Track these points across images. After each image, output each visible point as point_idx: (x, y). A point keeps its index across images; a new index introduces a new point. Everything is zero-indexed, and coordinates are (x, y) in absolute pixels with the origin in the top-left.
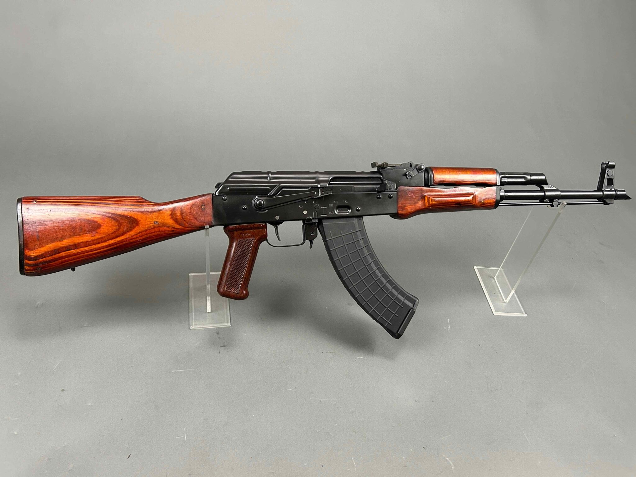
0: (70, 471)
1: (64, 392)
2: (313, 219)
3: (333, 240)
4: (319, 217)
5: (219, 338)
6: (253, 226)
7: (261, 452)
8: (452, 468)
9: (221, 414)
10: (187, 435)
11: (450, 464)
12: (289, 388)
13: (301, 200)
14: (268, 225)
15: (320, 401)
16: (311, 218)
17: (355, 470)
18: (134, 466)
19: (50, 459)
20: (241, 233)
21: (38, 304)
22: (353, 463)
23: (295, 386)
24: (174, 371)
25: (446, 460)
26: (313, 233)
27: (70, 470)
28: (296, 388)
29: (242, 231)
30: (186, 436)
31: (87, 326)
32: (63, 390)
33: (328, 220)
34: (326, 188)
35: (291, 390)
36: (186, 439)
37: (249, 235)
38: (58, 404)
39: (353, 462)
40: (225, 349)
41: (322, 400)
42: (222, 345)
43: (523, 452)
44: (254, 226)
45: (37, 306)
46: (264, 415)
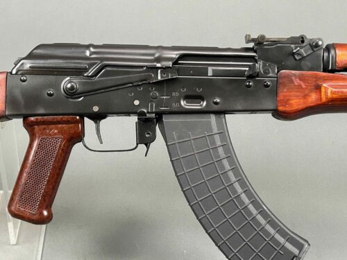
2: (148, 113)
3: (177, 145)
4: (157, 110)
6: (62, 119)
13: (131, 85)
14: (86, 119)
16: (145, 111)
20: (45, 129)
26: (148, 134)
29: (46, 126)
33: (170, 116)
34: (169, 69)
37: (56, 131)
44: (64, 119)
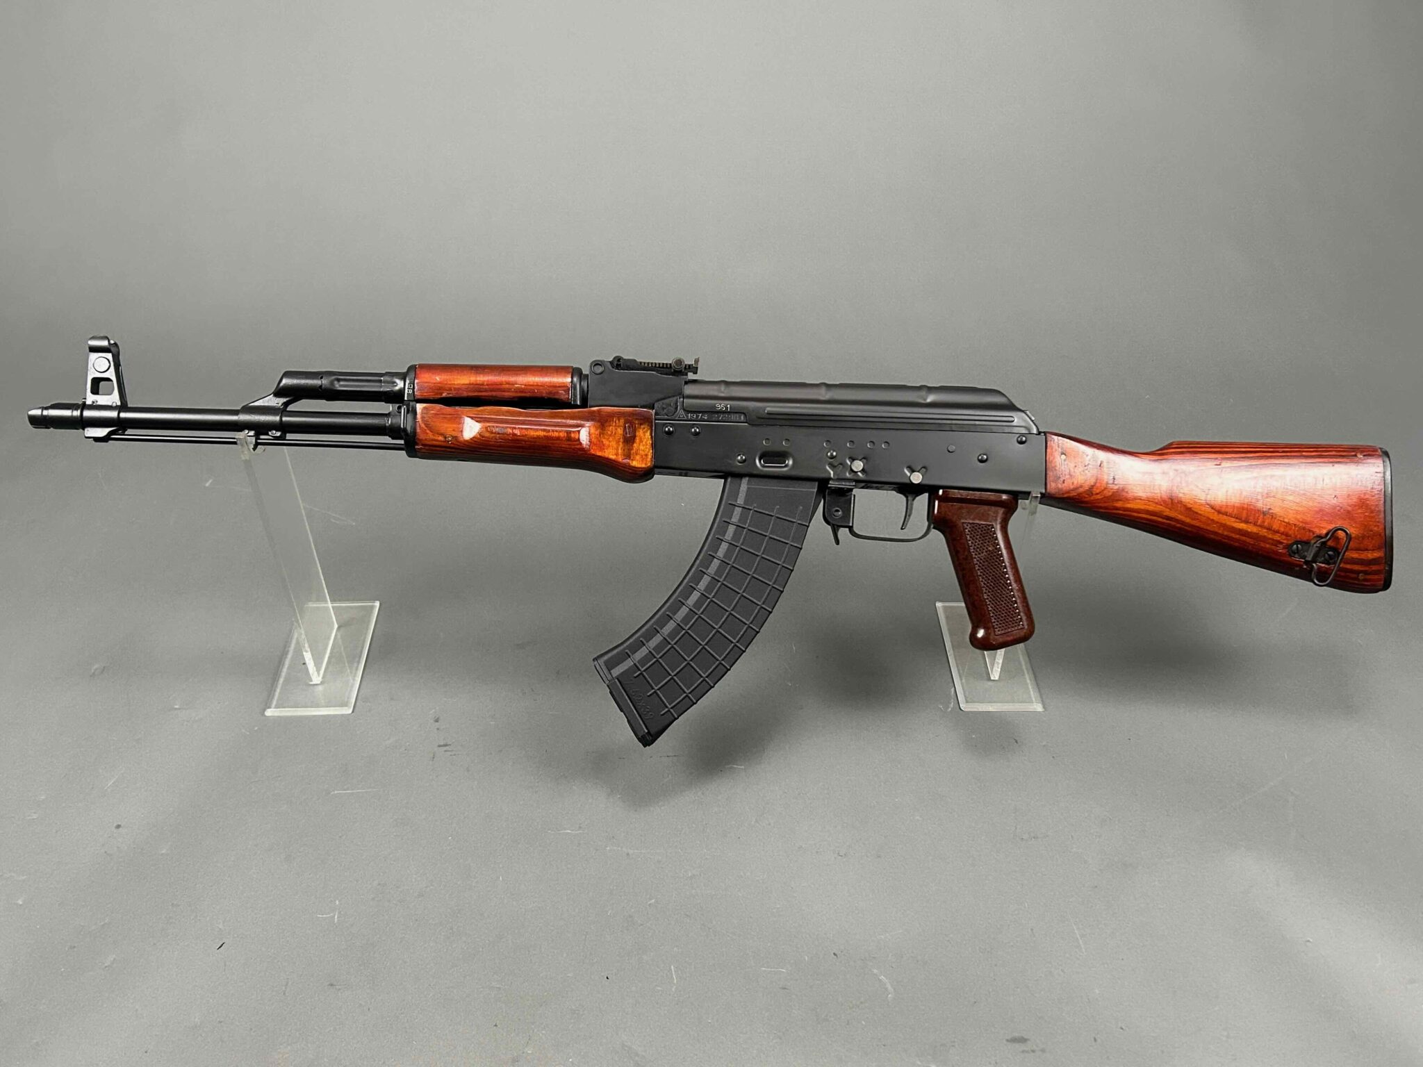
0: (107, 969)
1: (121, 829)
5: (438, 729)
7: (483, 948)
8: (890, 996)
9: (414, 876)
10: (340, 913)
11: (886, 989)
12: (565, 829)
15: (628, 854)
17: (673, 990)
18: (227, 963)
19: (74, 947)
21: (96, 669)
22: (672, 977)
23: (580, 824)
24: (336, 792)
25: (880, 980)
27: (106, 967)
28: (580, 827)
30: (337, 913)
31: (179, 709)
32: (118, 827)
35: (569, 831)
36: (336, 920)
38: (106, 852)
39: (672, 974)
40: (446, 751)
41: (631, 852)
42: (442, 744)
43: (1062, 971)
45: (94, 673)
46: (503, 879)
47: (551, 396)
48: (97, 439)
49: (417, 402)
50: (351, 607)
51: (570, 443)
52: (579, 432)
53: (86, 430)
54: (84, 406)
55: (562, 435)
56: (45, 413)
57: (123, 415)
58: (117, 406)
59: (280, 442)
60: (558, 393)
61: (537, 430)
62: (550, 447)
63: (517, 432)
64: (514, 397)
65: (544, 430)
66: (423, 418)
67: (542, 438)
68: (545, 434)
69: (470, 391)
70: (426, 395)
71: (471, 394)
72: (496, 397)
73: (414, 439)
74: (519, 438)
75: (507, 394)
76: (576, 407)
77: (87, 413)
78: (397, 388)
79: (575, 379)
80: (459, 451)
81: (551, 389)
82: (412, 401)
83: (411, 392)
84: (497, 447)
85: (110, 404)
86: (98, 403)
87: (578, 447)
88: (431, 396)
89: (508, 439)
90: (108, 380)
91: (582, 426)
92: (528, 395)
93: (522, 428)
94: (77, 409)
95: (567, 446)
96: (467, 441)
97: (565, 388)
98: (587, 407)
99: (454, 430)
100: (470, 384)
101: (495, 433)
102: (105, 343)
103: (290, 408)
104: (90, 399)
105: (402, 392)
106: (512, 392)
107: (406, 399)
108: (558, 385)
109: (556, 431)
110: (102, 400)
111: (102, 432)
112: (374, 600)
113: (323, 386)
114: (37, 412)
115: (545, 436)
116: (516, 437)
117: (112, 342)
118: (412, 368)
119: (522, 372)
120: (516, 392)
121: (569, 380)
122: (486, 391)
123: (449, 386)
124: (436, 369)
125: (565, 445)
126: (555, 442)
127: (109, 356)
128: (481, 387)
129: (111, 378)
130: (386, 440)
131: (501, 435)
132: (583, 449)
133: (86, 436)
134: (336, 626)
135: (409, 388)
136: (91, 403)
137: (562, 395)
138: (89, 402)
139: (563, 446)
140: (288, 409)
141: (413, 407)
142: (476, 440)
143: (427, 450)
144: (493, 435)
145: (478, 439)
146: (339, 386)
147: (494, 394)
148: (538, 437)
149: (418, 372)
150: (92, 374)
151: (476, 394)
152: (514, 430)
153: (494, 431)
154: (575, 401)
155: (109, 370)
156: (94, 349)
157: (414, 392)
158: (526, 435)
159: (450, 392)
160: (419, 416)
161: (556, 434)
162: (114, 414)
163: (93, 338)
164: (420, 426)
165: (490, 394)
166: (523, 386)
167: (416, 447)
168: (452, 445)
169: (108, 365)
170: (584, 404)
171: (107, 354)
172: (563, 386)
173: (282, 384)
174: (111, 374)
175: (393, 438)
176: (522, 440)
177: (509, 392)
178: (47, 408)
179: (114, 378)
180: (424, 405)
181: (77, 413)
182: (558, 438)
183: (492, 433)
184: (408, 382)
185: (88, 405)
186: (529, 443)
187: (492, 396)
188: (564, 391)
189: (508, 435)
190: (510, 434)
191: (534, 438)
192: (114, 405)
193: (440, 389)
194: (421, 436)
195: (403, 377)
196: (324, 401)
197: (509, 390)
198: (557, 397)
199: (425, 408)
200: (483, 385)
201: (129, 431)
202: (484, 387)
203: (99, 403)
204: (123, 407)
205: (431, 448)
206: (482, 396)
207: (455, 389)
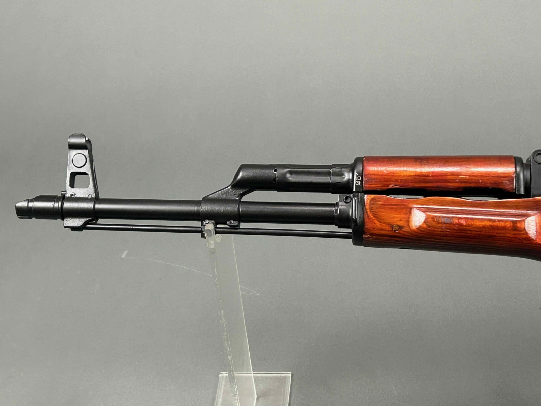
47: (495, 186)
48: (74, 229)
49: (365, 194)
50: (266, 378)
51: (516, 232)
52: (524, 221)
53: (65, 220)
54: (63, 198)
55: (508, 224)
56: (31, 204)
57: (97, 206)
58: (92, 198)
59: (235, 230)
60: (502, 183)
61: (483, 220)
62: (495, 236)
63: (463, 222)
64: (460, 188)
65: (490, 220)
66: (371, 208)
67: (488, 228)
68: (491, 223)
69: (415, 182)
70: (374, 186)
71: (417, 185)
72: (441, 187)
73: (363, 229)
74: (465, 227)
75: (451, 185)
76: (520, 196)
77: (67, 205)
78: (346, 179)
79: (518, 169)
80: (406, 240)
81: (495, 179)
82: (361, 192)
83: (359, 183)
84: (444, 236)
85: (87, 196)
86: (75, 196)
87: (524, 236)
88: (378, 186)
89: (455, 229)
90: (85, 174)
91: (527, 216)
92: (472, 185)
93: (468, 218)
94: (58, 201)
95: (514, 236)
96: (414, 231)
97: (509, 179)
98: (529, 197)
99: (401, 220)
100: (416, 176)
101: (442, 223)
102: (83, 141)
103: (245, 199)
104: (69, 192)
105: (350, 183)
106: (457, 182)
107: (354, 190)
108: (502, 175)
109: (502, 221)
110: (80, 193)
111: (78, 222)
112: (287, 371)
113: (277, 179)
114: (23, 204)
115: (491, 226)
116: (461, 227)
117: (87, 139)
118: (359, 160)
119: (464, 163)
120: (461, 182)
121: (513, 169)
122: (431, 182)
123: (396, 178)
124: (382, 162)
125: (510, 234)
126: (501, 231)
127: (86, 152)
128: (427, 178)
129: (87, 173)
130: (333, 228)
131: (447, 225)
132: (529, 239)
133: (65, 225)
134: (256, 397)
135: (356, 181)
136: (69, 196)
137: (507, 185)
138: (68, 195)
139: (509, 235)
140: (242, 200)
141: (361, 198)
142: (422, 229)
143: (374, 239)
144: (440, 225)
145: (426, 229)
146: (291, 178)
147: (439, 184)
148: (484, 227)
149: (365, 164)
150: (71, 169)
151: (422, 185)
152: (460, 221)
153: (440, 221)
154: (519, 190)
155: (86, 165)
156: (73, 147)
157: (362, 183)
158: (472, 225)
159: (397, 183)
160: (367, 207)
161: (502, 224)
162: (90, 205)
163: (73, 136)
164: (368, 216)
165: (435, 185)
166: (467, 177)
167: (364, 236)
168: (399, 235)
169: (85, 160)
170: (528, 194)
171: (84, 151)
172: (507, 177)
173: (239, 177)
174: (87, 169)
175: (339, 227)
176: (467, 230)
177: (454, 182)
178: (32, 201)
179: (89, 173)
180: (373, 196)
181: (58, 205)
182: (504, 228)
183: (439, 223)
184: (356, 174)
185: (68, 197)
186: (475, 232)
187: (437, 187)
188: (508, 181)
189: (454, 225)
190: (456, 224)
191: (481, 228)
192: (90, 197)
193: (387, 181)
194: (368, 225)
195: (352, 168)
196: (277, 192)
197: (454, 181)
198: (500, 187)
199: (372, 199)
200: (428, 176)
201: (101, 221)
202: (429, 178)
203: (78, 195)
204: (97, 200)
205: (378, 237)
206: (427, 187)
207: (402, 180)
